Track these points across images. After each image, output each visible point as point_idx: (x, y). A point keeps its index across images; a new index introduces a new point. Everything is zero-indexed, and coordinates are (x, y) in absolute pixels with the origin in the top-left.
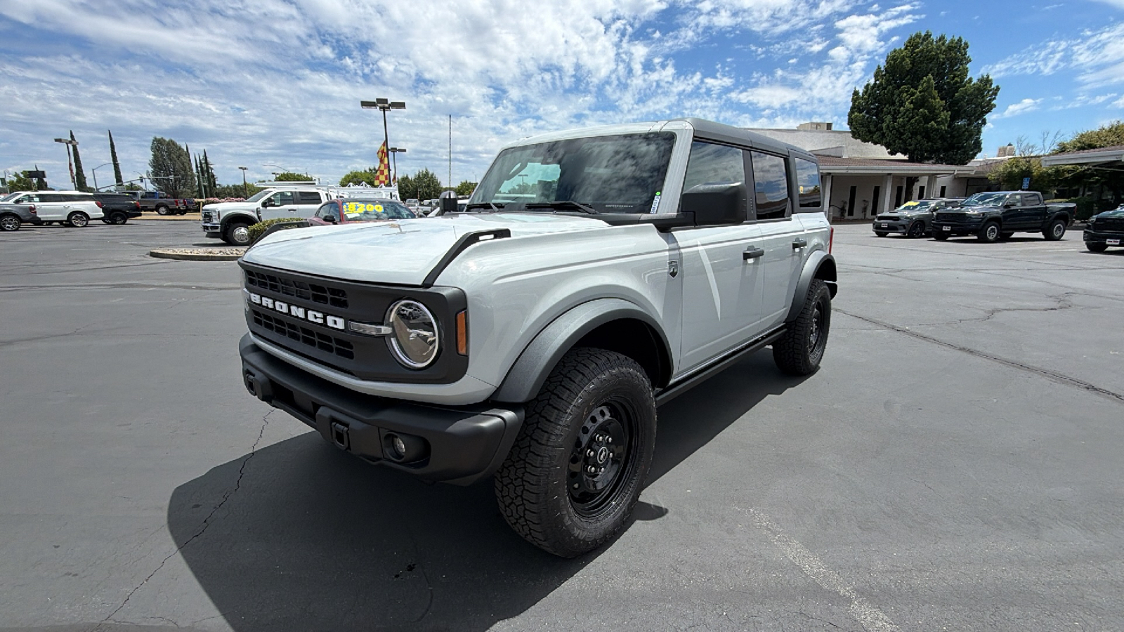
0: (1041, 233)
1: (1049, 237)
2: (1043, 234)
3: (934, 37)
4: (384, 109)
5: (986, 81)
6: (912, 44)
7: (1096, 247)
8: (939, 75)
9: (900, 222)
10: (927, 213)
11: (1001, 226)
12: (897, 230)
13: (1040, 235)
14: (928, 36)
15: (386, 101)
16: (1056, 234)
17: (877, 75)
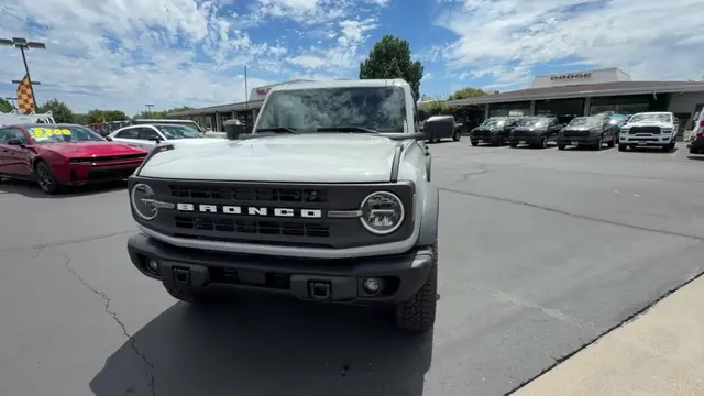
1: (455, 140)
3: (394, 38)
4: (22, 47)
5: (418, 63)
6: (385, 41)
7: (475, 144)
8: (399, 58)
14: (392, 37)
15: (24, 40)
17: (371, 56)
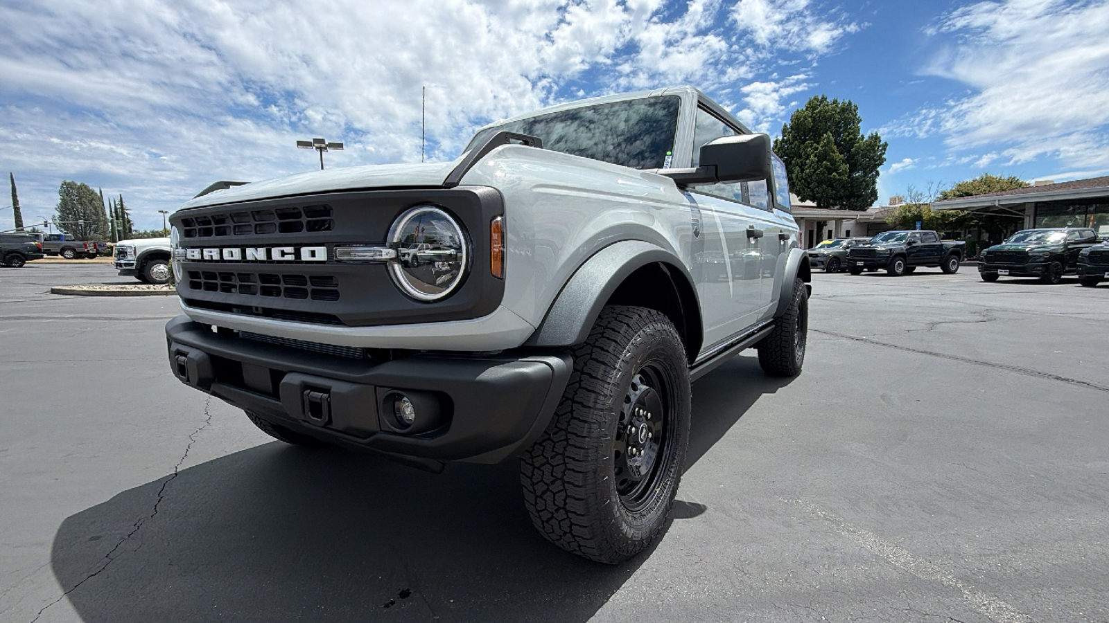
0: (939, 268)
1: (946, 271)
2: (941, 268)
3: (830, 100)
4: (321, 149)
5: (876, 138)
6: (812, 106)
7: (990, 277)
8: (836, 133)
9: (818, 258)
10: (842, 251)
11: (906, 261)
12: (817, 265)
13: (938, 269)
14: (824, 99)
15: (322, 141)
16: (953, 268)
17: (784, 132)
